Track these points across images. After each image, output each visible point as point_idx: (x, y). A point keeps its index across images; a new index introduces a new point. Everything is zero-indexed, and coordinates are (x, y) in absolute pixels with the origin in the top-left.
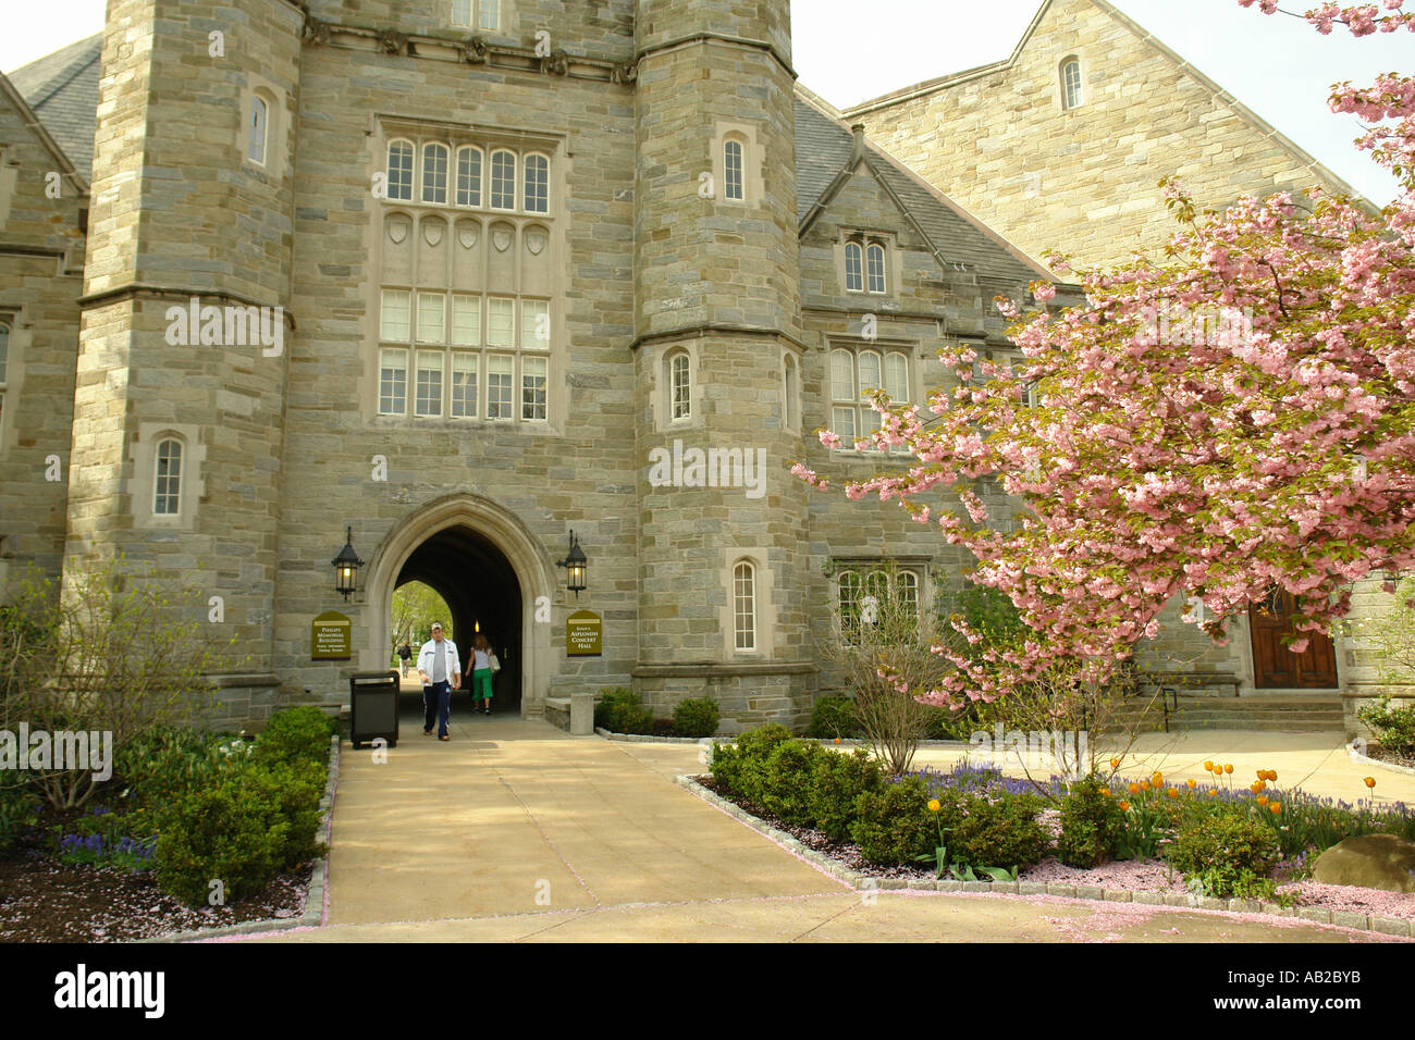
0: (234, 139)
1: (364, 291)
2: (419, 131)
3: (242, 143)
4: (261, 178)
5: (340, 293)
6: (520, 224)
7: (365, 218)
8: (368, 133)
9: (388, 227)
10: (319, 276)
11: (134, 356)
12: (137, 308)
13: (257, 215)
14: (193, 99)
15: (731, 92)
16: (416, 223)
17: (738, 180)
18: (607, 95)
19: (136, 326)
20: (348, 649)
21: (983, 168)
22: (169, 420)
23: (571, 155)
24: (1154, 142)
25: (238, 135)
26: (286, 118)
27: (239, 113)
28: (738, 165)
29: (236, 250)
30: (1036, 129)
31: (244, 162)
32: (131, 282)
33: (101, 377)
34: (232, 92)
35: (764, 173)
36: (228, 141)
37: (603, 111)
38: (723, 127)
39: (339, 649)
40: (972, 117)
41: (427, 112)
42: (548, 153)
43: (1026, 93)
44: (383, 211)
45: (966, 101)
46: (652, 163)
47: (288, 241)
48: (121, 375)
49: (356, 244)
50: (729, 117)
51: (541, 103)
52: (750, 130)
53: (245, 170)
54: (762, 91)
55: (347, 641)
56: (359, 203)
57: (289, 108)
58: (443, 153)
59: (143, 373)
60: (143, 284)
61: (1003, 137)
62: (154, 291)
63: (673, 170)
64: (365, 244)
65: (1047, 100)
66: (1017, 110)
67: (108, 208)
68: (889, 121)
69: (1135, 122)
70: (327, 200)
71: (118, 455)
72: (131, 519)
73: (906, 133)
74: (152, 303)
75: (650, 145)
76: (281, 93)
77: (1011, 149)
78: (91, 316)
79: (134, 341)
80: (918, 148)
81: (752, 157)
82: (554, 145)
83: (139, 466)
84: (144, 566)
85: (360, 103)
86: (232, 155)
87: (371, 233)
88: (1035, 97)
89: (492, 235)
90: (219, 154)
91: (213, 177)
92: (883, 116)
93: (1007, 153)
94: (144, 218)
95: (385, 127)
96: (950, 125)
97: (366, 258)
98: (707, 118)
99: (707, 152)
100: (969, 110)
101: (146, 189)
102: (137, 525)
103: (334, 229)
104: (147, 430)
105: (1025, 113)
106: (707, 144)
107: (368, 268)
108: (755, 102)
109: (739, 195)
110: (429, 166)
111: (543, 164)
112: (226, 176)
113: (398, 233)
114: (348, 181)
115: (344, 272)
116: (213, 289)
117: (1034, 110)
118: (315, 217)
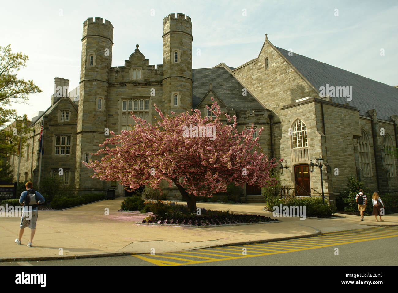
0: (95, 107)
1: (118, 127)
2: (127, 98)
3: (97, 107)
4: (100, 112)
5: (115, 128)
6: (144, 112)
7: (118, 115)
8: (119, 100)
9: (123, 116)
10: (112, 125)
11: (82, 142)
12: (82, 135)
13: (99, 118)
14: (89, 101)
15: (175, 86)
16: (127, 114)
17: (177, 102)
18: (159, 87)
19: (82, 137)
20: (116, 185)
21: (254, 82)
22: (87, 151)
23: (152, 99)
24: (280, 76)
25: (96, 106)
26: (104, 101)
27: (96, 103)
28: (177, 99)
29: (96, 124)
30: (261, 74)
31: (97, 110)
32: (81, 131)
33: (79, 145)
34: (95, 99)
35: (181, 100)
36: (94, 107)
37: (158, 90)
38: (173, 93)
39: (115, 185)
40: (251, 71)
41: (128, 95)
42: (149, 99)
43: (260, 66)
44: (122, 113)
45: (251, 67)
46: (163, 100)
47: (106, 121)
48: (80, 144)
49: (117, 119)
50: (174, 91)
51: (147, 91)
52: (178, 93)
53: (97, 111)
54: (181, 85)
55: (116, 184)
56: (117, 112)
57: (105, 99)
58: (131, 101)
59: (83, 144)
60: (83, 131)
61: (256, 76)
62: (84, 132)
63: (166, 101)
64: (118, 119)
65: (263, 67)
66: (259, 70)
67: (79, 119)
68: (239, 72)
69: (277, 72)
70: (113, 112)
71: (80, 157)
72: (82, 166)
73: (241, 75)
74: (84, 134)
75: (163, 97)
76: (103, 97)
77: (258, 78)
78: (78, 135)
79: (82, 139)
80: (243, 79)
81: (179, 97)
82: (150, 98)
83: (83, 158)
84: (83, 173)
85: (117, 95)
86: (95, 110)
87: (119, 117)
88: (261, 67)
89: (139, 115)
90: (93, 109)
91: (92, 113)
92: (238, 71)
93: (257, 79)
94: (83, 121)
95: (122, 99)
96: (248, 73)
97: (118, 121)
98: (170, 92)
99: (170, 98)
100: (251, 70)
101: (83, 116)
102: (83, 167)
103: (114, 117)
104: (84, 153)
105: (260, 70)
106: (170, 96)
107: (119, 123)
108: (179, 88)
109: (177, 105)
110: (129, 104)
111: (148, 101)
112: (94, 113)
113: (124, 116)
114: (116, 109)
115: (115, 124)
116: (92, 131)
117: (261, 69)
118: (111, 115)
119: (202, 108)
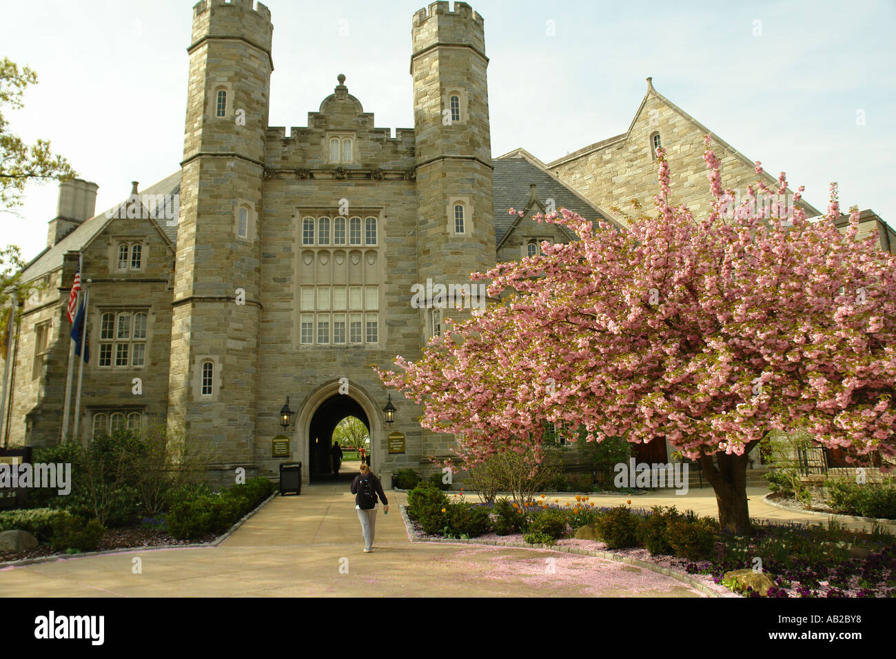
0: (232, 228)
1: (292, 289)
2: (316, 212)
3: (236, 229)
4: (245, 244)
5: (283, 290)
6: (363, 251)
7: (292, 255)
8: (293, 216)
9: (303, 258)
10: (273, 283)
11: (193, 327)
12: (193, 306)
13: (243, 260)
14: (215, 214)
15: (456, 182)
16: (316, 255)
17: (462, 223)
18: (403, 186)
19: (193, 314)
20: (288, 452)
21: (616, 192)
22: (207, 354)
23: (386, 217)
24: (697, 175)
25: (234, 227)
26: (255, 215)
27: (234, 217)
28: (462, 216)
29: (233, 278)
30: (640, 171)
31: (237, 238)
32: (191, 296)
33: (180, 336)
34: (231, 208)
35: (474, 219)
36: (230, 230)
37: (401, 194)
38: (452, 199)
39: (284, 452)
40: (609, 166)
41: (319, 203)
42: (376, 216)
43: (635, 152)
44: (301, 251)
45: (607, 157)
46: (422, 218)
47: (258, 270)
48: (187, 335)
49: (289, 267)
50: (455, 194)
51: (372, 193)
52: (466, 199)
53: (237, 242)
54: (472, 180)
55: (288, 447)
56: (290, 249)
57: (256, 210)
58: (327, 220)
59: (196, 334)
60: (195, 296)
61: (625, 175)
62: (200, 298)
63: (431, 221)
64: (292, 267)
65: (645, 155)
66: (631, 161)
67: (182, 262)
68: (570, 169)
69: (688, 165)
70: (276, 248)
71: (187, 370)
72: (192, 397)
73: (578, 176)
74: (199, 304)
75: (422, 210)
76: (253, 205)
77: (629, 182)
78: (176, 309)
79: (193, 321)
80: (584, 183)
81: (468, 212)
82: (379, 212)
83: (195, 374)
84: (197, 417)
85: (289, 203)
86: (231, 235)
87: (295, 262)
88: (639, 154)
89: (350, 257)
90: (225, 236)
91: (223, 246)
92: (567, 167)
93: (627, 183)
94: (196, 267)
95: (300, 212)
96: (599, 170)
97: (293, 273)
98: (445, 196)
99: (445, 212)
100: (608, 162)
101: (196, 255)
102: (195, 400)
103: (279, 261)
104: (198, 358)
105: (635, 163)
106: (445, 208)
107: (294, 278)
108: (468, 186)
109: (462, 231)
110: (321, 227)
111: (374, 221)
112: (229, 246)
113: (308, 260)
114: (285, 239)
115: (284, 280)
116: (224, 296)
117: (639, 161)
118: (270, 257)
119: (516, 244)
